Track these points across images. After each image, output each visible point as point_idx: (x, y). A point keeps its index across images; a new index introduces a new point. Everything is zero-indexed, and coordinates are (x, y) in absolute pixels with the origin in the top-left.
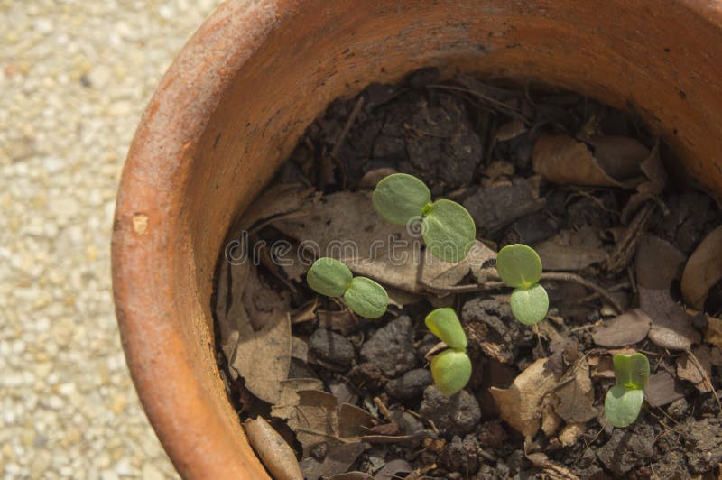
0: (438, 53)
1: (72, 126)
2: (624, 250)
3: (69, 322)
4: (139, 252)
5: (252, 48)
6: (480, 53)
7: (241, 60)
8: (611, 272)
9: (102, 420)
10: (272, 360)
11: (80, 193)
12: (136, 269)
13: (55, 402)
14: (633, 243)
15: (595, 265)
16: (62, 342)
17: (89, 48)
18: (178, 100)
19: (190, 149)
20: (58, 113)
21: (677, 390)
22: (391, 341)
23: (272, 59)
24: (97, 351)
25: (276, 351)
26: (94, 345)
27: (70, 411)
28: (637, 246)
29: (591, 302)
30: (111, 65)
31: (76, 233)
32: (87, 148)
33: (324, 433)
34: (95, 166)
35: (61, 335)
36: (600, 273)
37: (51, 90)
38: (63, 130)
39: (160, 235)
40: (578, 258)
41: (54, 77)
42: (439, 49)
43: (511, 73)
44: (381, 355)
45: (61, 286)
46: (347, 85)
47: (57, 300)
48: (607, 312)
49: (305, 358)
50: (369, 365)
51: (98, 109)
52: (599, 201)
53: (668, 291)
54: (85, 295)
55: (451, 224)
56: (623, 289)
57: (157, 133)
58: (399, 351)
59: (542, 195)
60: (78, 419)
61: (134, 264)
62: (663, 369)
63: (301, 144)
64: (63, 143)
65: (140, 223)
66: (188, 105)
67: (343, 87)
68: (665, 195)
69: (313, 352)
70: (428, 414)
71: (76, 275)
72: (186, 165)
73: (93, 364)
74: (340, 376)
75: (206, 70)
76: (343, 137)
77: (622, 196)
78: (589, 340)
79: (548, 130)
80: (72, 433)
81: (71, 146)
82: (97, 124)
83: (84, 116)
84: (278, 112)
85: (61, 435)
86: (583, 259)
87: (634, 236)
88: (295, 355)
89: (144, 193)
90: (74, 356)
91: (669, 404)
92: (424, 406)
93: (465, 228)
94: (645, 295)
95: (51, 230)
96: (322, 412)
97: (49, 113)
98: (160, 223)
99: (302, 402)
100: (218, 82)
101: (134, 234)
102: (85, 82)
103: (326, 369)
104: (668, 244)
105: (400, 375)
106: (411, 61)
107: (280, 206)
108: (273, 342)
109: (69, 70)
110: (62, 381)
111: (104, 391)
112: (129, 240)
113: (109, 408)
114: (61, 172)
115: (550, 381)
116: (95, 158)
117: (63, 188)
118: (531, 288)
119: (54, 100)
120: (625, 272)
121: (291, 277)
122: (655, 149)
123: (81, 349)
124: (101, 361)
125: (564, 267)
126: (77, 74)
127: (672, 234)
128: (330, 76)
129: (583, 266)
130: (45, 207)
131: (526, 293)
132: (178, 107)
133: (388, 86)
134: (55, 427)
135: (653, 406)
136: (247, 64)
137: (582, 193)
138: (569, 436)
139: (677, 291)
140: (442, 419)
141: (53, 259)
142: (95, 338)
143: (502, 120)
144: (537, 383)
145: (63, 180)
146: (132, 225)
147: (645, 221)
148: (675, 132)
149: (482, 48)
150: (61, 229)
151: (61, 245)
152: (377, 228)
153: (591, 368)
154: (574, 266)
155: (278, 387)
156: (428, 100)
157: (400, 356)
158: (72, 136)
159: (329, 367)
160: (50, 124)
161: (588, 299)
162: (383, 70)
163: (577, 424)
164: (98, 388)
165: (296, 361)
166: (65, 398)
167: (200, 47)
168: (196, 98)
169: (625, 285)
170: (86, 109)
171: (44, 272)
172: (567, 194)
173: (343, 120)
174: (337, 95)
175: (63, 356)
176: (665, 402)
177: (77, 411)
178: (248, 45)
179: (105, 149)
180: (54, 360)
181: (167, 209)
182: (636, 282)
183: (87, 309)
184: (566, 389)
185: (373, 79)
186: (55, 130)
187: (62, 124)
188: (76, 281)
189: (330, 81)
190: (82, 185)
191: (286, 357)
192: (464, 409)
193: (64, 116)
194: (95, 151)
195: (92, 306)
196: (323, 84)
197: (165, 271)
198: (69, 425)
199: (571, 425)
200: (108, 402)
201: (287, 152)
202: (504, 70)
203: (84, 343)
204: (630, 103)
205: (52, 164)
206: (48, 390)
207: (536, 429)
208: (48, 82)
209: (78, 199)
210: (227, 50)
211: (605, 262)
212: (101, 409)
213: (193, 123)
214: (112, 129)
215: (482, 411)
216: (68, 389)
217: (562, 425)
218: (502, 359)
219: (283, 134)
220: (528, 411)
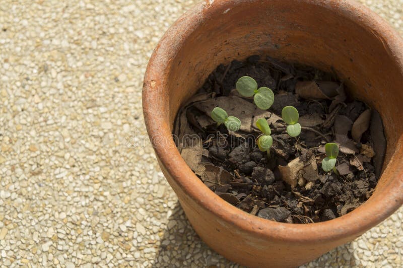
0: (259, 48)
1: (111, 96)
2: (330, 120)
3: (108, 168)
4: (153, 93)
5: (194, 29)
6: (275, 49)
7: (190, 33)
8: (325, 128)
9: (120, 206)
10: (194, 156)
11: (113, 120)
12: (152, 99)
13: (102, 198)
14: (333, 118)
15: (319, 126)
16: (105, 176)
17: (118, 67)
18: (167, 44)
19: (171, 61)
20: (105, 91)
21: (350, 170)
22: (241, 151)
23: (200, 36)
24: (118, 179)
25: (196, 153)
26: (117, 177)
27: (107, 202)
28: (335, 120)
29: (317, 139)
30: (127, 74)
31: (111, 135)
32: (116, 104)
33: (214, 182)
34: (119, 110)
35: (105, 173)
36: (321, 128)
37: (103, 82)
38: (107, 97)
39: (160, 88)
40: (312, 123)
41: (104, 78)
42: (260, 46)
43: (287, 58)
44: (237, 155)
45: (105, 155)
46: (225, 59)
47: (103, 160)
48: (323, 142)
49: (207, 156)
50: (232, 158)
51: (121, 90)
52: (320, 104)
53: (347, 135)
54: (114, 159)
55: (265, 95)
56: (330, 135)
57: (160, 54)
58: (243, 154)
59: (298, 101)
60: (110, 205)
61: (151, 97)
62: (345, 162)
63: (207, 81)
64: (107, 102)
65: (153, 84)
66: (171, 46)
67: (223, 59)
68: (346, 102)
69: (211, 153)
70: (255, 177)
71: (111, 151)
72: (169, 67)
73: (117, 184)
74: (220, 163)
75: (177, 34)
76: (223, 78)
77: (329, 102)
78: (316, 151)
79: (301, 79)
80: (108, 210)
81: (110, 103)
82: (121, 95)
83: (115, 92)
84: (200, 62)
85: (103, 210)
86: (315, 123)
87: (334, 116)
88: (204, 155)
89: (155, 74)
90: (109, 181)
91: (347, 175)
92: (253, 174)
93: (270, 96)
94: (337, 136)
95: (101, 134)
96: (214, 174)
97: (102, 91)
98: (160, 85)
99: (206, 170)
100: (181, 39)
101: (151, 87)
102: (117, 80)
103: (215, 160)
104: (346, 117)
105: (244, 163)
106: (249, 51)
107: (200, 98)
108: (195, 150)
109: (110, 75)
110: (105, 191)
111: (121, 195)
112: (149, 89)
113: (123, 201)
114: (106, 112)
115: (302, 165)
116: (119, 108)
117: (106, 119)
118: (295, 124)
119: (104, 86)
120: (330, 129)
121: (203, 127)
122: (341, 84)
123: (112, 179)
124: (120, 184)
125: (307, 125)
126: (113, 77)
127: (348, 114)
128: (220, 52)
129: (315, 125)
130: (100, 126)
131: (293, 126)
132: (167, 46)
133: (240, 62)
134: (101, 207)
135: (341, 174)
136: (192, 34)
137: (314, 101)
138: (309, 186)
139: (350, 135)
140: (260, 179)
141: (102, 145)
142: (118, 175)
143: (284, 74)
144: (296, 165)
145: (107, 115)
146: (150, 84)
147: (337, 111)
148: (349, 78)
149: (276, 46)
150: (105, 133)
151: (105, 140)
152: (235, 109)
153: (317, 160)
154: (311, 126)
155: (197, 165)
156: (255, 65)
157: (244, 156)
158: (111, 99)
159: (217, 159)
160: (102, 94)
161: (316, 138)
162: (239, 54)
163: (312, 181)
164: (119, 194)
165: (204, 157)
166: (105, 197)
167: (176, 27)
168: (174, 44)
169: (330, 133)
170: (116, 89)
171: (98, 150)
172: (308, 102)
173: (223, 73)
174: (221, 62)
175: (105, 181)
176: (346, 174)
177: (110, 202)
178: (192, 27)
179: (123, 105)
180: (101, 182)
181: (163, 80)
182: (334, 132)
183: (115, 164)
184: (308, 167)
185: (235, 58)
186: (104, 97)
187: (107, 95)
188: (111, 154)
189: (219, 54)
190: (114, 118)
191: (200, 155)
192: (268, 175)
193: (107, 92)
194: (120, 105)
195: (117, 162)
196: (216, 55)
197: (161, 101)
198: (107, 208)
199: (309, 182)
200: (122, 199)
201: (202, 84)
202: (284, 57)
203: (113, 177)
204: (332, 68)
205: (102, 109)
206: (99, 194)
207: (296, 183)
208: (102, 79)
209: (112, 123)
210: (185, 28)
211: (322, 124)
212: (120, 202)
213: (173, 52)
214: (126, 97)
215: (275, 176)
216: (107, 193)
217: (306, 182)
218: (283, 155)
219: (201, 74)
220: (293, 175)
